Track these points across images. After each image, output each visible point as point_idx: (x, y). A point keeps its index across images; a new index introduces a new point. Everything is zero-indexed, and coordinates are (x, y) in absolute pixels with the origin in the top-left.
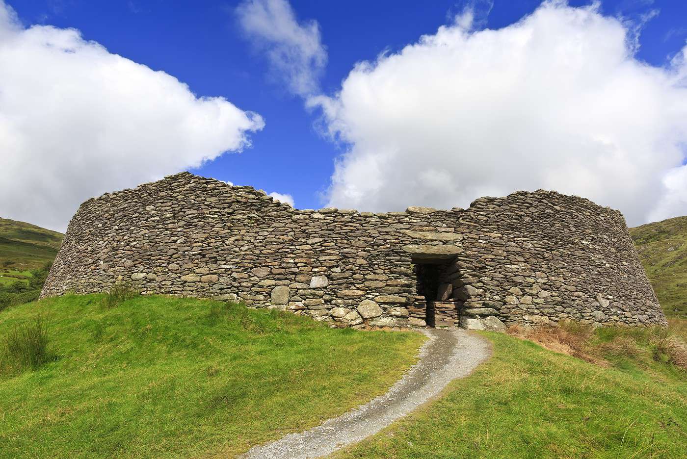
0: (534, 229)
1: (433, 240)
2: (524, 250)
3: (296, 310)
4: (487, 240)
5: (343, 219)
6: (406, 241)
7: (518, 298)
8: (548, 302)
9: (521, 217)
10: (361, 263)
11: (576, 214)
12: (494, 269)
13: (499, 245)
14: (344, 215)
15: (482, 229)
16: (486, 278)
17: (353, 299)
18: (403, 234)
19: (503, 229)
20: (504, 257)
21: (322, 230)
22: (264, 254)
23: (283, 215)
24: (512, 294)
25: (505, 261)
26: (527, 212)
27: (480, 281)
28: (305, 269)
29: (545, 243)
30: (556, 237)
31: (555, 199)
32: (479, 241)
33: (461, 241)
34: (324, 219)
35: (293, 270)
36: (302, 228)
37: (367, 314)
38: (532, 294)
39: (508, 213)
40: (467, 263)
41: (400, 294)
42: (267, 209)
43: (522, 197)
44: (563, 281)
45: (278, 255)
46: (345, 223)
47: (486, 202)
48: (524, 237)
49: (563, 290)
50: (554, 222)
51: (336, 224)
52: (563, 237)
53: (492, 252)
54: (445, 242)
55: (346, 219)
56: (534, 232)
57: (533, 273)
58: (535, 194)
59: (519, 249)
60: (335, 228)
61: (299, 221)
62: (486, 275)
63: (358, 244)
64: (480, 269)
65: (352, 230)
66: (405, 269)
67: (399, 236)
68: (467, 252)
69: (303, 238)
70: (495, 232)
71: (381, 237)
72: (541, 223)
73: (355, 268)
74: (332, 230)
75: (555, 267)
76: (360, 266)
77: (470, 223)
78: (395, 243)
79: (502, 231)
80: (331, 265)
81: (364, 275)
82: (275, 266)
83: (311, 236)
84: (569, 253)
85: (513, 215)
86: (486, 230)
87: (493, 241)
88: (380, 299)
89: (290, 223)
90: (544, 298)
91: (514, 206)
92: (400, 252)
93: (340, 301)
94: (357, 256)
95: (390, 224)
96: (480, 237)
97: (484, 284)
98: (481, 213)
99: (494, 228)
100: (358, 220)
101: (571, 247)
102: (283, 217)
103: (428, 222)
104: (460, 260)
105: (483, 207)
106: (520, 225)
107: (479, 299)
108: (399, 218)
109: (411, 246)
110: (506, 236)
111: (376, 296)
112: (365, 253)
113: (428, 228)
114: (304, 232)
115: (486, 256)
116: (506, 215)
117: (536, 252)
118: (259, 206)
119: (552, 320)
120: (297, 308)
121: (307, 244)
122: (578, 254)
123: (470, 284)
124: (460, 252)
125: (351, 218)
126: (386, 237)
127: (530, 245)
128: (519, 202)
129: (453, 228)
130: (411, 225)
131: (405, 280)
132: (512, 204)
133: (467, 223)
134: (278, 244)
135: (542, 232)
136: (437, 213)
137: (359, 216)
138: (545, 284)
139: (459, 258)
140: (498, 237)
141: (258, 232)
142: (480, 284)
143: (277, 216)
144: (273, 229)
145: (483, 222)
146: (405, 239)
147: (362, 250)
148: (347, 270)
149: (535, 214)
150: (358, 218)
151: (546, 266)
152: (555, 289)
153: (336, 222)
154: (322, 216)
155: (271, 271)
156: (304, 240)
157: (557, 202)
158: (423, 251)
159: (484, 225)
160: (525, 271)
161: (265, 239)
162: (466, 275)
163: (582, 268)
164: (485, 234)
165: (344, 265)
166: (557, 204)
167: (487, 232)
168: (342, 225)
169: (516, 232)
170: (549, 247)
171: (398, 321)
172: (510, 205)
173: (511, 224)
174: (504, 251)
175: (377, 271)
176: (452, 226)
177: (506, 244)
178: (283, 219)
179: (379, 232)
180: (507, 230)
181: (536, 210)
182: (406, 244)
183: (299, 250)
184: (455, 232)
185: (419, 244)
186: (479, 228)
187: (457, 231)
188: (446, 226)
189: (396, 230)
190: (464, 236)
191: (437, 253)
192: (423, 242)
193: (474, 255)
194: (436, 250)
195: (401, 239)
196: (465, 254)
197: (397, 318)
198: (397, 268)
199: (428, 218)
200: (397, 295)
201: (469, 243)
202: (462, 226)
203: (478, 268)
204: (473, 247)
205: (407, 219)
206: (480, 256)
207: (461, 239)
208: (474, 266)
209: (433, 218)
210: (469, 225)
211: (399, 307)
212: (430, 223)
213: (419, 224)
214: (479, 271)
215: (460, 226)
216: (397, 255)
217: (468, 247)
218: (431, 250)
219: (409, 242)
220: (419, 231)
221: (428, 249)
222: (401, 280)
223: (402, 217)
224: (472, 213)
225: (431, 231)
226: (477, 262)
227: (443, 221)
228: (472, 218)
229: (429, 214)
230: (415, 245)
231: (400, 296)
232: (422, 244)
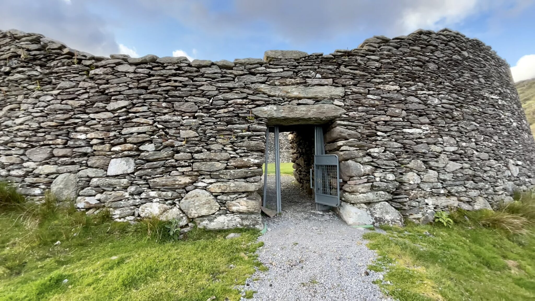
0: (440, 80)
1: (299, 99)
2: (429, 107)
3: (88, 209)
4: (379, 95)
5: (163, 72)
6: (258, 100)
7: (419, 175)
8: (458, 177)
9: (424, 63)
10: (187, 136)
11: (483, 62)
12: (388, 136)
13: (395, 102)
14: (165, 65)
15: (374, 80)
16: (376, 150)
17: (174, 190)
18: (255, 90)
19: (401, 78)
20: (403, 118)
21: (130, 88)
22: (44, 128)
23: (75, 69)
24: (411, 170)
25: (404, 123)
26: (432, 57)
27: (368, 155)
28: (100, 147)
29: (454, 98)
30: (465, 90)
31: (462, 43)
32: (369, 96)
33: (342, 97)
34: (135, 72)
35: (83, 150)
36: (101, 87)
37: (194, 212)
38: (438, 167)
39: (408, 58)
40: (349, 129)
41: (248, 179)
42: (55, 62)
43: (425, 37)
44: (475, 147)
45: (62, 129)
46: (167, 77)
47: (378, 43)
48: (429, 90)
49: (476, 159)
50: (464, 71)
51: (152, 78)
52: (474, 90)
53: (386, 111)
54: (317, 100)
55: (168, 71)
56: (440, 83)
57: (440, 139)
58: (440, 34)
59: (422, 107)
60: (150, 85)
61: (97, 77)
62: (377, 145)
63: (185, 107)
64: (367, 136)
65: (176, 87)
67: (248, 94)
68: (351, 114)
69: (101, 102)
70: (391, 83)
71: (220, 96)
72: (449, 72)
73: (177, 144)
74: (146, 88)
75: (466, 129)
76: (187, 140)
77: (356, 72)
78: (242, 105)
79: (400, 81)
80: (141, 140)
81: (191, 153)
82: (59, 144)
83: (113, 98)
84: (481, 110)
85: (416, 60)
86: (378, 80)
87: (388, 95)
88: (215, 188)
89: (84, 81)
90: (453, 172)
91: (416, 48)
92: (249, 117)
93: (153, 194)
94: (182, 125)
95: (236, 76)
96: (369, 90)
97: (373, 157)
98: (373, 57)
99: (390, 78)
100: (186, 72)
101: (481, 102)
102: (74, 73)
103: (294, 72)
104: (340, 125)
105: (374, 49)
106: (423, 74)
107: (366, 180)
108: (252, 66)
109: (265, 108)
110: (406, 89)
111: (211, 183)
112: (194, 120)
113: (293, 80)
114: (103, 92)
115: (377, 118)
116: (406, 60)
117: (444, 110)
118: (43, 60)
119: (461, 201)
120: (87, 206)
121: (107, 111)
122: (490, 112)
123: (353, 159)
124: (340, 113)
125: (176, 70)
126: (229, 96)
127: (436, 101)
128: (422, 44)
129: (331, 80)
130: (269, 77)
131: (255, 158)
132: (414, 45)
133: (352, 71)
134: (64, 113)
135: (450, 83)
136: (307, 58)
137: (190, 65)
138: (454, 153)
139: (339, 122)
140: (395, 90)
141: (40, 97)
142: (367, 159)
143: (67, 72)
144: (58, 91)
145: (375, 70)
146: (258, 98)
147: (190, 117)
148: (166, 147)
149: (441, 59)
150: (186, 68)
151: (455, 129)
152: (467, 159)
153: (153, 76)
154: (132, 69)
155: (51, 152)
156: (101, 105)
157: (465, 47)
158: (283, 115)
159: (376, 74)
160: (430, 137)
161: (47, 106)
162: (345, 147)
163: (494, 129)
164: (377, 86)
165: (160, 140)
166: (465, 49)
167: (379, 83)
168: (162, 80)
169: (419, 84)
170: (459, 103)
171: (242, 219)
172: (411, 48)
173: (411, 73)
174: (403, 110)
175: (212, 147)
176: (330, 76)
177: (405, 100)
178: (74, 75)
179: (218, 89)
180: (407, 81)
181: (442, 55)
182: (258, 106)
183: (94, 119)
184: (334, 84)
185: (279, 105)
186: (368, 79)
187: (337, 83)
188: (320, 76)
189: (243, 85)
190: (346, 90)
191: (306, 117)
192: (285, 102)
193: (361, 117)
194: (304, 113)
195: (252, 98)
196: (347, 116)
197: (241, 215)
198: (243, 141)
199: (294, 66)
200: (243, 180)
201: (352, 100)
202: (345, 76)
203: (365, 136)
204: (359, 105)
205: (263, 68)
206: (369, 119)
207: (342, 94)
208: (359, 133)
209: (301, 66)
210: (354, 74)
211: (245, 199)
212: (297, 73)
213: (280, 75)
214: (368, 140)
215: (341, 76)
216: (244, 121)
217: (351, 106)
218: (297, 112)
219: (264, 102)
220: (279, 85)
221: (292, 111)
222: (250, 158)
223: (255, 66)
224: (358, 58)
225: (298, 84)
226: (364, 127)
227: (316, 69)
228: (360, 64)
229: (295, 60)
230: (272, 106)
231: (247, 182)
232: (283, 104)
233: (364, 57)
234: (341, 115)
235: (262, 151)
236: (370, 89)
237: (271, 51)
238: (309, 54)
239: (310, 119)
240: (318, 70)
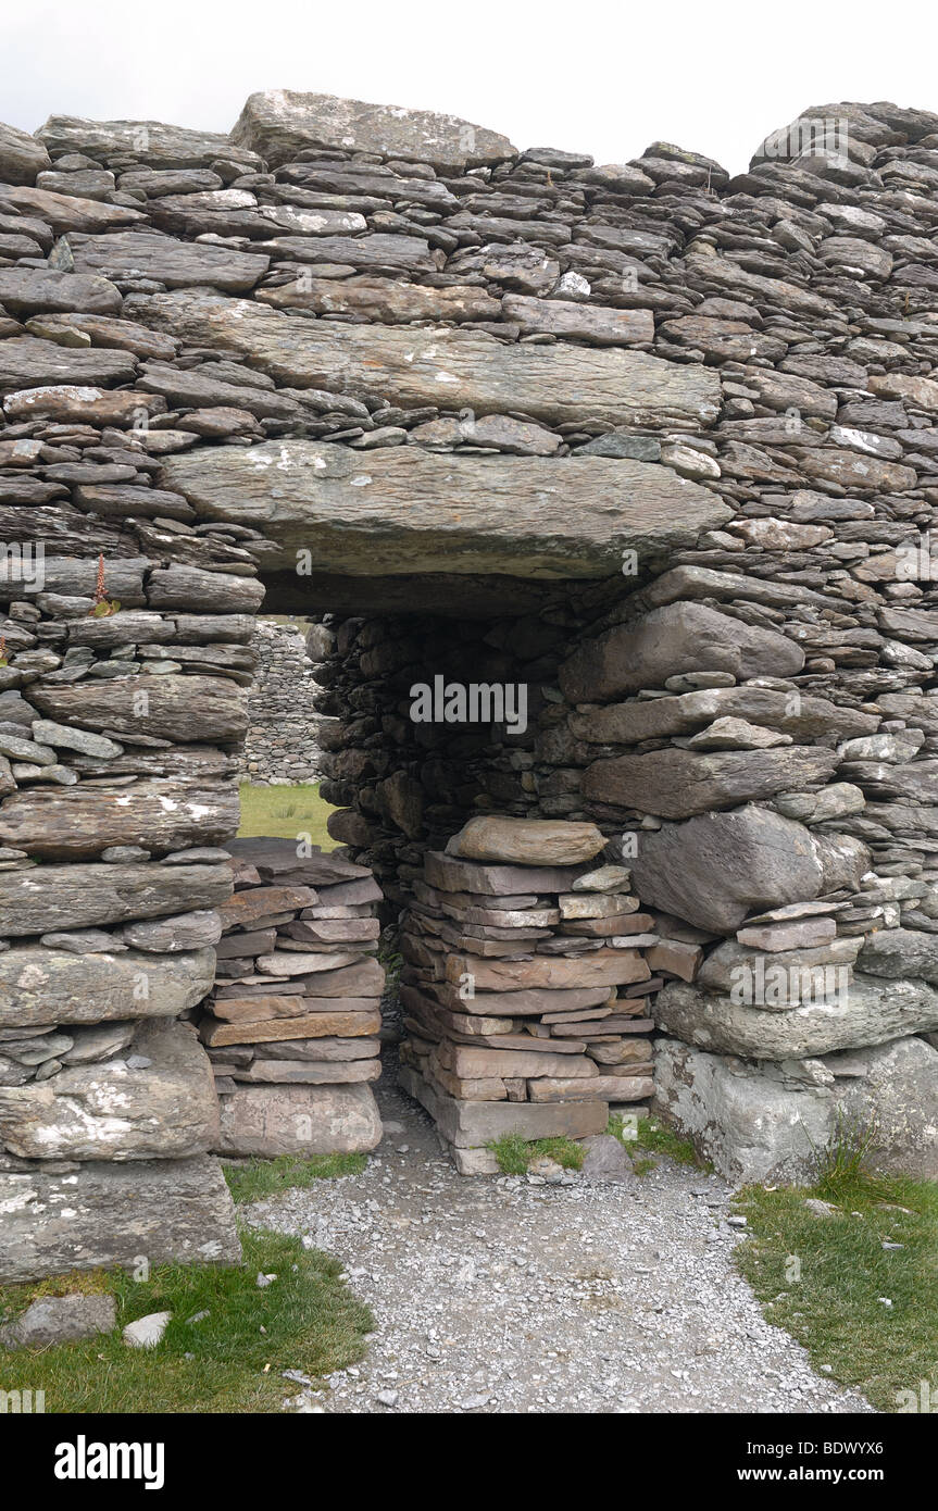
4: (889, 429)
15: (863, 343)
16: (885, 746)
18: (192, 332)
27: (843, 773)
32: (847, 434)
33: (711, 426)
40: (751, 621)
41: (137, 936)
47: (875, 142)
62: (887, 716)
64: (844, 664)
66: (194, 681)
67: (143, 357)
68: (757, 528)
77: (773, 286)
78: (99, 424)
86: (883, 349)
92: (150, 513)
96: (842, 401)
98: (852, 215)
103: (434, 244)
104: (694, 593)
105: (856, 168)
108: (159, 178)
109: (256, 458)
113: (429, 292)
115: (887, 562)
123: (769, 797)
126: (8, 356)
129: (646, 316)
130: (277, 256)
133: (753, 280)
139: (695, 574)
142: (846, 797)
145: (867, 289)
146: (208, 387)
162: (730, 728)
164: (879, 382)
167: (889, 366)
171: (100, 1204)
176: (638, 291)
182: (212, 438)
184: (663, 345)
185: (346, 441)
186: (837, 333)
187: (676, 340)
188: (586, 289)
189: (112, 290)
190: (731, 387)
191: (512, 529)
192: (380, 423)
193: (805, 550)
194: (500, 502)
195: (167, 386)
196: (739, 543)
197: (94, 1179)
198: (106, 676)
199: (430, 207)
200: (103, 941)
201: (765, 445)
202: (718, 302)
203: (829, 663)
204: (795, 479)
205: (240, 198)
206: (846, 564)
207: (708, 410)
208: (802, 643)
209: (476, 211)
210: (767, 297)
211: (118, 1069)
212: (449, 250)
213: (353, 256)
214: (839, 684)
215: (697, 302)
216: (115, 537)
217: (759, 482)
218: (457, 496)
219: (249, 420)
220: (344, 318)
221: (427, 485)
222: (150, 789)
223: (189, 175)
224: (782, 207)
225: (457, 319)
226: (821, 607)
227: (560, 242)
228: (790, 246)
229: (442, 171)
230: (302, 445)
231: (134, 951)
232: (367, 438)
233: (810, 205)
234: (704, 530)
235: (226, 743)
236: (848, 393)
237: (291, 96)
238: (522, 148)
239: (530, 544)
240: (571, 249)
